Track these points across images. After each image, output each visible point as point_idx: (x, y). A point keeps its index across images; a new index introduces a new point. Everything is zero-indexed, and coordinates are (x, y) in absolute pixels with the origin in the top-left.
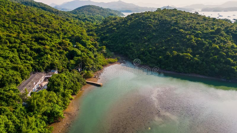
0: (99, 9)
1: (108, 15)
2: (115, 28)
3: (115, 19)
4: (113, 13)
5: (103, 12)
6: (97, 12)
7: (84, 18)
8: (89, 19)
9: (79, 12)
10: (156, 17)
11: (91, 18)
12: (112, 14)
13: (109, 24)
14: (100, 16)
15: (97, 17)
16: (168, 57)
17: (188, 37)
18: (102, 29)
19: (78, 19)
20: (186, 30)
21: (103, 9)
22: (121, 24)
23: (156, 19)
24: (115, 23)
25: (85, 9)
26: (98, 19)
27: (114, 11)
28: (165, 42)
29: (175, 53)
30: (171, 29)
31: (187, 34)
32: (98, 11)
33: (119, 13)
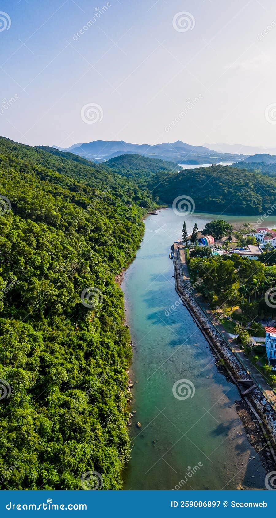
0: (144, 161)
1: (158, 170)
2: (168, 183)
3: (167, 174)
4: (165, 166)
5: (150, 165)
6: (142, 166)
7: (128, 173)
8: (134, 175)
9: (118, 164)
10: (206, 173)
11: (137, 174)
12: (163, 169)
13: (161, 179)
14: (146, 170)
15: (143, 173)
16: (205, 201)
17: (223, 188)
18: (155, 184)
19: (121, 175)
20: (224, 184)
21: (151, 161)
22: (173, 180)
23: (204, 175)
24: (167, 178)
25: (125, 160)
26: (145, 175)
27: (166, 162)
28: (206, 192)
29: (210, 199)
30: (213, 183)
31: (223, 187)
32: (143, 164)
33: (175, 165)
